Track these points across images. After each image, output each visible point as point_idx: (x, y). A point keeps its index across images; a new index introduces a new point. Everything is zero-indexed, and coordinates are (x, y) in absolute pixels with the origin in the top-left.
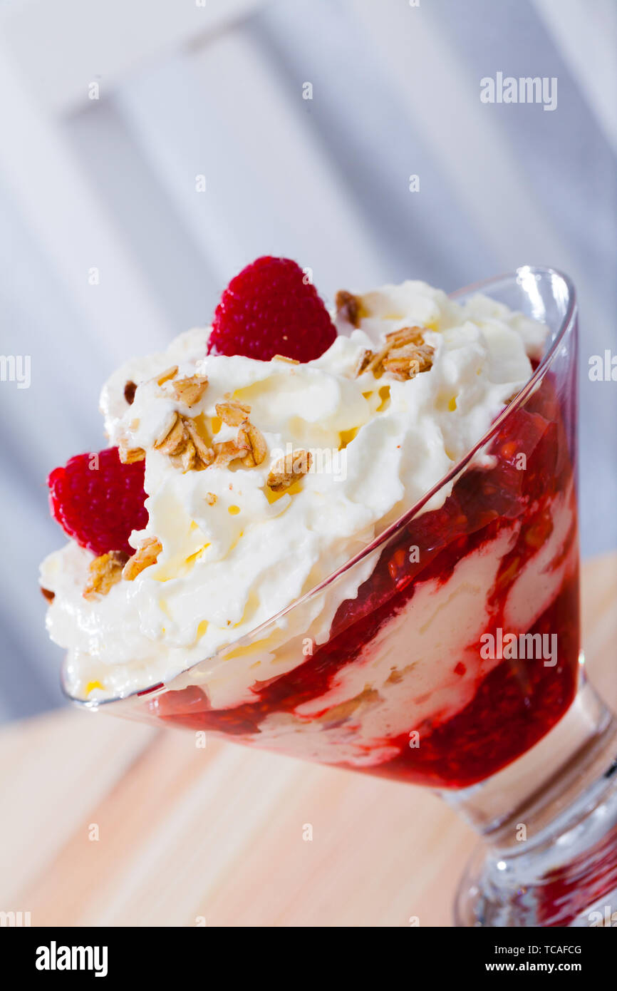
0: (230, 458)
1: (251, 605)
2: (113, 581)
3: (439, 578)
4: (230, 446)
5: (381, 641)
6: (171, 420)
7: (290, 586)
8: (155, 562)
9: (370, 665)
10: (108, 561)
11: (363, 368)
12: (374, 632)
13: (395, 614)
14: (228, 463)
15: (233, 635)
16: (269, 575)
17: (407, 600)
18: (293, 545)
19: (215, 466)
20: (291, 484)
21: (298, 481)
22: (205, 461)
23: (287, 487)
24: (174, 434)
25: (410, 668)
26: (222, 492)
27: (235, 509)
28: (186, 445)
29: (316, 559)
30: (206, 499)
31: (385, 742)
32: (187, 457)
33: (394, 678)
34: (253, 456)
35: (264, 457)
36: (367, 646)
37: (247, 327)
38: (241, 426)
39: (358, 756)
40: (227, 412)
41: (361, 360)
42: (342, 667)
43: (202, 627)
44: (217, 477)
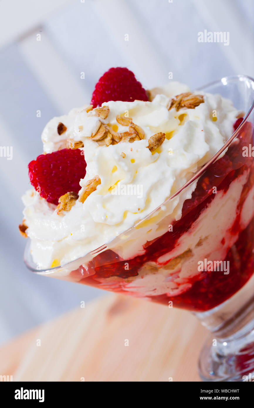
0: (129, 137)
1: (148, 201)
2: (72, 204)
3: (224, 190)
4: (127, 134)
5: (199, 222)
6: (99, 124)
7: (165, 191)
8: (95, 189)
9: (193, 234)
10: (68, 196)
11: (171, 107)
12: (198, 215)
13: (207, 207)
14: (129, 139)
15: (142, 216)
16: (154, 187)
17: (212, 200)
18: (163, 173)
19: (123, 141)
20: (157, 148)
21: (160, 146)
22: (116, 140)
23: (155, 149)
24: (101, 130)
25: (206, 238)
26: (128, 152)
27: (133, 161)
28: (107, 134)
29: (175, 179)
30: (121, 155)
31: (187, 281)
32: (108, 139)
33: (199, 244)
34: (139, 136)
35: (144, 136)
36: (194, 224)
37: (113, 95)
38: (130, 125)
39: (172, 289)
40: (122, 120)
41: (170, 103)
42: (182, 235)
43: (125, 214)
44: (124, 146)
